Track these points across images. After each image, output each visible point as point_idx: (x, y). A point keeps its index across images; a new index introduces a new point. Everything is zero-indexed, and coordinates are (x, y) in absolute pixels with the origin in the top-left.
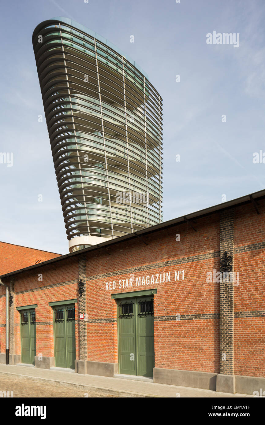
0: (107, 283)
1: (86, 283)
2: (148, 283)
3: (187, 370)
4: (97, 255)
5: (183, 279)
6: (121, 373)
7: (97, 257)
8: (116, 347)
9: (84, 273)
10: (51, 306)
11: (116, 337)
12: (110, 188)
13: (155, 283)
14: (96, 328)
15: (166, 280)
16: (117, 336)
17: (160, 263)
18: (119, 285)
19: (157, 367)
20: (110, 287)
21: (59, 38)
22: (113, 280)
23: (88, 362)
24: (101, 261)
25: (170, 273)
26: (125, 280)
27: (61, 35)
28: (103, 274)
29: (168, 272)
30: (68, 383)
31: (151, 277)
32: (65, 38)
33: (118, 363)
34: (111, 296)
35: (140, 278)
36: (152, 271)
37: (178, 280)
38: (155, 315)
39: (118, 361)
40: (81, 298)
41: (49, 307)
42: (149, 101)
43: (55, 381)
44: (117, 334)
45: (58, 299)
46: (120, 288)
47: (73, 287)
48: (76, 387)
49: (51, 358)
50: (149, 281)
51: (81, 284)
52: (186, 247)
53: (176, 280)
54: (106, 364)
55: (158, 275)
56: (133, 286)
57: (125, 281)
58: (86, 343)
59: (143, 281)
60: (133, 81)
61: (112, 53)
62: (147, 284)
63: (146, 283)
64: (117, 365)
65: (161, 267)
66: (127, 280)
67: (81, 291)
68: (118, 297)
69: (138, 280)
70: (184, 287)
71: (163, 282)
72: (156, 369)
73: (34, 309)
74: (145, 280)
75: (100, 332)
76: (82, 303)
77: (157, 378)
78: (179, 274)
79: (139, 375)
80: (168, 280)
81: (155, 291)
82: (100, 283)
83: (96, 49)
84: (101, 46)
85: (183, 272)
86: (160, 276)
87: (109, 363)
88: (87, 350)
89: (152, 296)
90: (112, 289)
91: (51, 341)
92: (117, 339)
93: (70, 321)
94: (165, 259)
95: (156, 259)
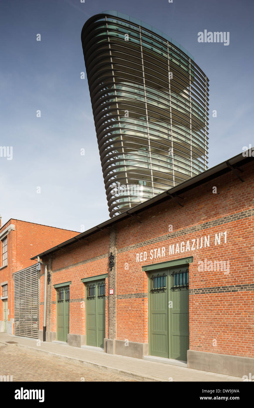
0: (138, 254)
1: (116, 256)
2: (182, 250)
3: (229, 354)
4: (128, 225)
5: (225, 242)
6: (151, 355)
7: (128, 227)
8: (147, 325)
9: (115, 245)
10: (83, 283)
11: (146, 314)
12: (153, 170)
13: (191, 250)
14: (125, 304)
15: (204, 245)
16: (148, 312)
17: (197, 225)
18: (151, 256)
19: (192, 349)
20: (141, 259)
21: (105, 30)
22: (144, 251)
23: (117, 342)
24: (131, 232)
25: (209, 237)
26: (157, 249)
27: (107, 27)
28: (133, 245)
29: (207, 236)
30: (91, 364)
31: (186, 243)
32: (110, 30)
33: (148, 343)
34: (142, 268)
35: (173, 245)
36: (187, 236)
37: (219, 243)
38: (191, 287)
39: (148, 341)
40: (112, 273)
41: (81, 283)
42: (195, 83)
43: (80, 361)
44: (148, 311)
45: (90, 275)
46: (151, 258)
47: (104, 260)
48: (99, 368)
49: (82, 336)
50: (184, 248)
51: (112, 257)
53: (216, 244)
54: (135, 344)
55: (194, 240)
56: (166, 256)
57: (157, 251)
58: (115, 321)
59: (176, 249)
61: (157, 39)
62: (182, 252)
63: (180, 250)
64: (147, 345)
65: (198, 230)
66: (159, 249)
67: (111, 265)
68: (149, 269)
69: (172, 248)
70: (227, 252)
71: (201, 247)
72: (191, 352)
73: (68, 286)
74: (180, 247)
75: (130, 308)
76: (113, 277)
77: (192, 363)
78: (220, 237)
79: (171, 358)
80: (207, 245)
81: (191, 259)
82: (131, 255)
83: (141, 37)
84: (147, 33)
85: (225, 233)
86: (196, 241)
87: (138, 343)
88: (116, 329)
89: (187, 265)
90: (143, 260)
91: (83, 318)
92: (148, 316)
93: (101, 298)
94: (203, 220)
95: (193, 222)
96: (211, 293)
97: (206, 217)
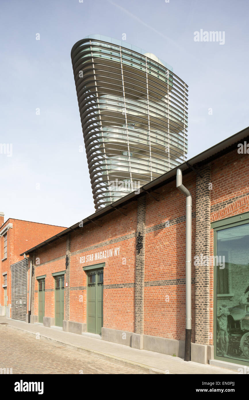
0: (81, 258)
5: (119, 254)
6: (88, 332)
8: (85, 310)
9: (69, 250)
13: (104, 258)
14: (74, 294)
16: (86, 301)
17: (107, 241)
18: (87, 260)
20: (82, 261)
21: (90, 52)
22: (84, 256)
23: (69, 322)
24: (78, 241)
25: (112, 250)
28: (79, 251)
29: (111, 249)
31: (102, 253)
32: (94, 52)
33: (86, 323)
34: (83, 268)
35: (97, 253)
36: (103, 248)
38: (104, 284)
39: (86, 321)
40: (67, 270)
41: (52, 277)
42: (173, 91)
44: (86, 299)
45: (56, 271)
46: (87, 262)
47: (64, 261)
49: (51, 318)
50: (101, 256)
51: (67, 259)
52: (121, 228)
53: (115, 255)
54: (78, 324)
55: (106, 251)
56: (94, 260)
57: (90, 256)
58: (69, 307)
59: (98, 256)
60: (156, 75)
62: (101, 259)
64: (85, 325)
65: (108, 244)
67: (67, 264)
68: (86, 269)
69: (96, 255)
70: (119, 261)
71: (109, 256)
73: (45, 278)
76: (68, 273)
78: (117, 250)
80: (111, 255)
81: (104, 264)
82: (78, 258)
83: (121, 56)
85: (119, 248)
86: (107, 252)
87: (80, 323)
88: (69, 312)
89: (102, 268)
90: (83, 263)
91: (52, 304)
92: (86, 303)
94: (110, 238)
95: (106, 238)
96: (112, 288)
97: (111, 236)
